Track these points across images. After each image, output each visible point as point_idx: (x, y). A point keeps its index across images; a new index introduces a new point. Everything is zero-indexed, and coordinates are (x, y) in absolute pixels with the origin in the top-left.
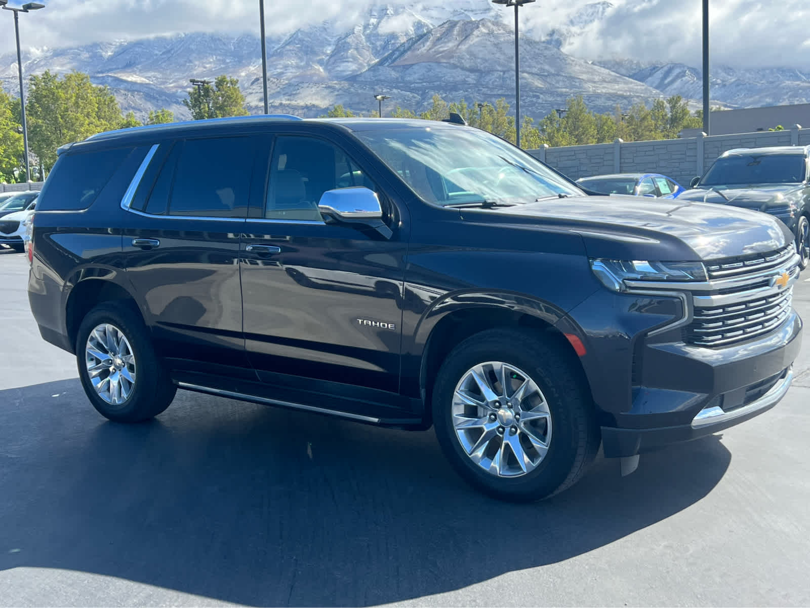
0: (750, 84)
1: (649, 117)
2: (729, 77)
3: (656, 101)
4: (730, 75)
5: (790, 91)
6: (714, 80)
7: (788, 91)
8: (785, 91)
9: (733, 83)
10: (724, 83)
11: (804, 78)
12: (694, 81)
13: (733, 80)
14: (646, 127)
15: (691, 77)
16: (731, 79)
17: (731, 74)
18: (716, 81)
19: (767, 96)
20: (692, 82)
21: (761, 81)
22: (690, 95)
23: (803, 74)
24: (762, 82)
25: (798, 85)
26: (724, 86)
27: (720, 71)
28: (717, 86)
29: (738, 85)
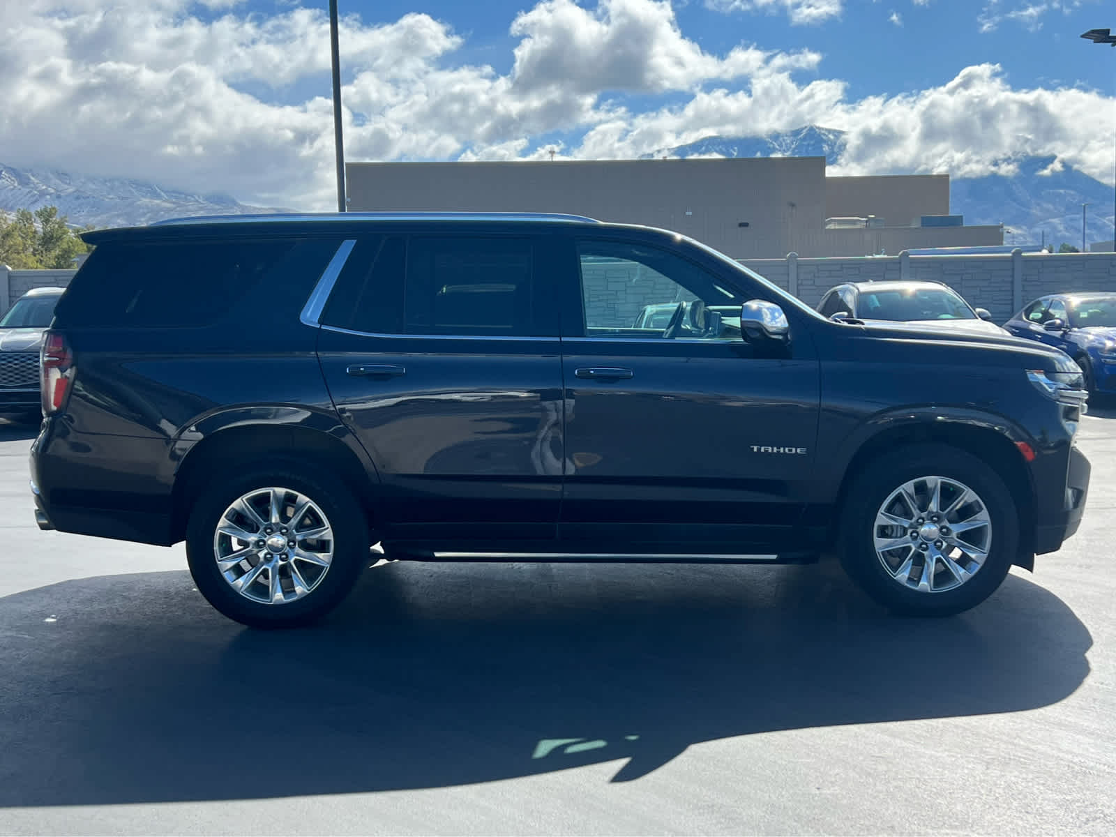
0: (94, 197)
1: (16, 233)
2: (66, 186)
3: (20, 212)
4: (66, 183)
5: (148, 212)
6: (44, 187)
7: (145, 211)
8: (141, 211)
9: (69, 195)
10: (59, 193)
11: (165, 196)
12: (15, 187)
13: (71, 190)
14: (10, 247)
15: (9, 180)
16: (68, 189)
17: (68, 181)
18: (46, 189)
19: (118, 216)
20: (12, 187)
21: (109, 195)
22: (10, 205)
23: (162, 191)
24: (111, 196)
25: (158, 205)
26: (59, 197)
27: (51, 176)
28: (48, 197)
29: (78, 198)
